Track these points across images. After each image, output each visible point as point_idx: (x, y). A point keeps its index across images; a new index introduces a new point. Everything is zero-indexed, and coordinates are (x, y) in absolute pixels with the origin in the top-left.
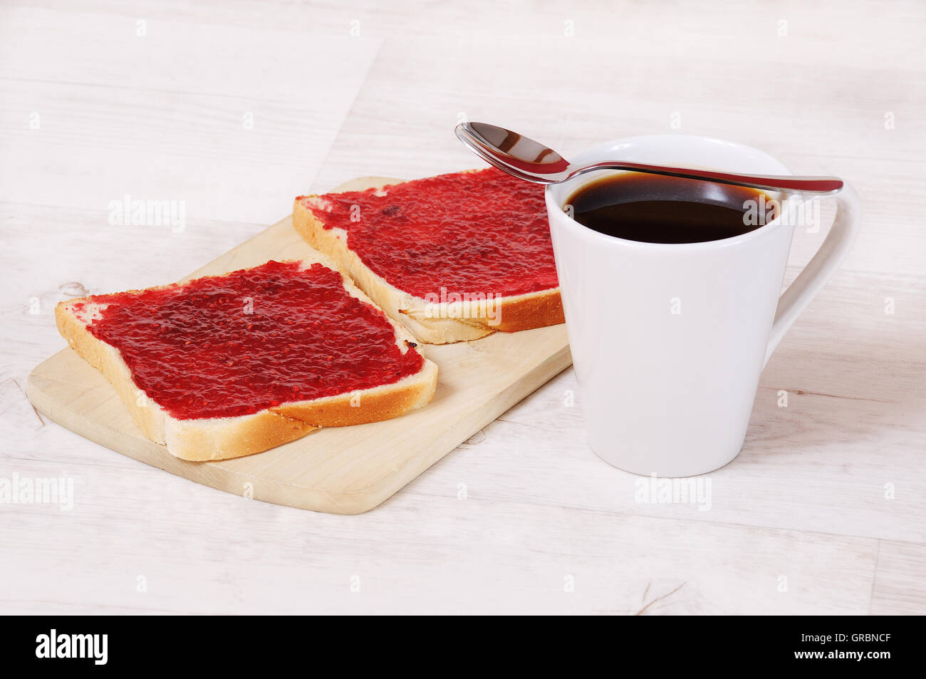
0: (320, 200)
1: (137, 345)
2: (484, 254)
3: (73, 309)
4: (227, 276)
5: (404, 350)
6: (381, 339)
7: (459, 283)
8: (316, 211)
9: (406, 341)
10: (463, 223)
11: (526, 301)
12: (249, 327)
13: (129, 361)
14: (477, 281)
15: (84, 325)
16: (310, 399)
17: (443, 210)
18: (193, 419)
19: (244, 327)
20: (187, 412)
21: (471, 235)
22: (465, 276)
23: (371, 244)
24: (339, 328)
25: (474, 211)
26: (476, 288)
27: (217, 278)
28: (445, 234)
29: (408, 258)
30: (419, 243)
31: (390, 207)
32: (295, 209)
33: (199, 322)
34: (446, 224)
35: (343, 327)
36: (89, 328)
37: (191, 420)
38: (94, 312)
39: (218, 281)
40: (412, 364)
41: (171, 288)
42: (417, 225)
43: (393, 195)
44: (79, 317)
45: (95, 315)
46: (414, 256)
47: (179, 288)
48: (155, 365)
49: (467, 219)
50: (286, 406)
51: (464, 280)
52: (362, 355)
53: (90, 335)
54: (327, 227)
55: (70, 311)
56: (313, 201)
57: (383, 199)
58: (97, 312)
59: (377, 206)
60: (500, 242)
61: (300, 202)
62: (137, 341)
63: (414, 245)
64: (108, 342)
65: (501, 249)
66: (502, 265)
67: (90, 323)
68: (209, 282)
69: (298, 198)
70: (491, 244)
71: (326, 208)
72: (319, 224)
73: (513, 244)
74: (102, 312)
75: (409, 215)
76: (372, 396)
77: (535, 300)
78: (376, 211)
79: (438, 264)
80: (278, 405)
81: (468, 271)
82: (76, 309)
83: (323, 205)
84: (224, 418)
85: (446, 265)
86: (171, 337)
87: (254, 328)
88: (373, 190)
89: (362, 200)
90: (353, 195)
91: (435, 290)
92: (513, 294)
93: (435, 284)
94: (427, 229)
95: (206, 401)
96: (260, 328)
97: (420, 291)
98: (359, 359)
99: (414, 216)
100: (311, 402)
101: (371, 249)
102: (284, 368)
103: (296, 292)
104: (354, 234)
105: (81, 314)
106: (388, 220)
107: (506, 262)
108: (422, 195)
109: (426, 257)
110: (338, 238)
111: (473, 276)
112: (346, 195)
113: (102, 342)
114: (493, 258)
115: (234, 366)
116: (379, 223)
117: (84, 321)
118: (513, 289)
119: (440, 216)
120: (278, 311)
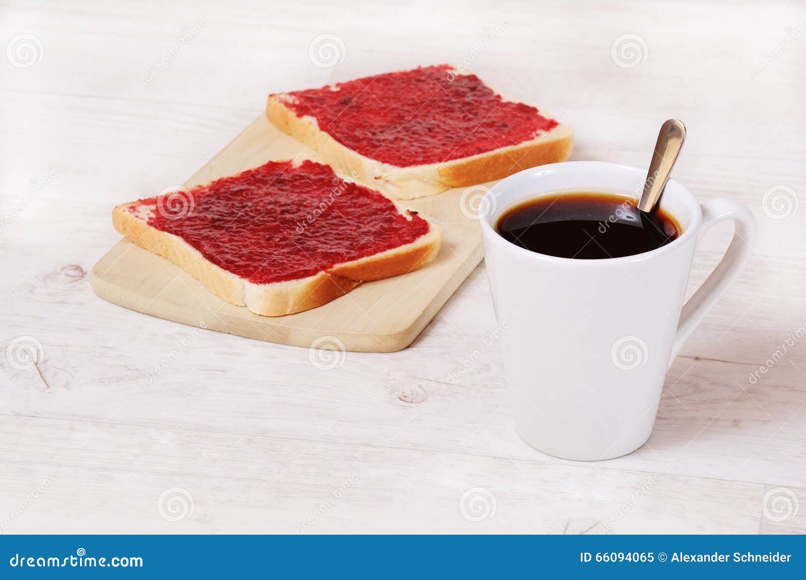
0: (288, 96)
1: (194, 232)
2: (430, 130)
3: (129, 211)
4: (238, 176)
5: (409, 218)
6: (386, 211)
7: (416, 152)
8: (287, 104)
9: (408, 211)
10: (406, 108)
11: (473, 162)
12: (279, 212)
13: (196, 245)
14: (430, 150)
15: (144, 223)
16: (354, 260)
17: (388, 98)
18: (269, 283)
19: (274, 212)
20: (261, 278)
21: (416, 116)
22: (420, 147)
23: (338, 127)
24: (350, 207)
25: (413, 99)
26: (431, 155)
27: (231, 178)
28: (394, 117)
29: (370, 135)
30: (376, 124)
31: (346, 98)
32: (269, 104)
33: (235, 211)
34: (394, 109)
35: (353, 205)
36: (150, 224)
37: (267, 284)
38: (146, 212)
39: (233, 180)
41: (198, 188)
42: (370, 111)
43: (346, 89)
44: (137, 217)
45: (148, 214)
46: (374, 134)
47: (205, 188)
48: (219, 246)
49: (409, 105)
50: (337, 267)
51: (420, 150)
52: (378, 224)
53: (152, 229)
54: (300, 116)
55: (127, 213)
56: (283, 97)
57: (337, 93)
58: (149, 211)
59: (335, 98)
60: (440, 120)
61: (273, 98)
62: (195, 230)
63: (372, 126)
64: (171, 232)
65: (442, 125)
66: (447, 137)
67: (148, 220)
68: (226, 181)
69: (271, 96)
70: (433, 122)
71: (294, 101)
72: (292, 114)
73: (449, 121)
74: (152, 211)
75: (362, 103)
76: (401, 253)
77: (480, 160)
78: (336, 102)
79: (396, 139)
80: (330, 267)
81: (421, 143)
82: (131, 210)
83: (291, 100)
84: (292, 281)
85: (402, 140)
86: (219, 224)
87: (283, 212)
88: (327, 87)
89: (321, 94)
90: (315, 92)
91: (399, 158)
92: (462, 157)
93: (398, 154)
94: (379, 114)
95: (273, 269)
96: (287, 211)
97: (388, 160)
98: (378, 227)
99: (366, 104)
100: (355, 261)
101: (338, 130)
102: (322, 239)
103: (301, 183)
104: (323, 119)
105: (136, 213)
106: (346, 108)
107: (449, 135)
108: (367, 88)
109: (385, 134)
110: (310, 123)
111: (427, 146)
112: (308, 91)
113: (166, 233)
114: (438, 133)
115: (279, 241)
116: (340, 110)
117: (142, 219)
118: (459, 154)
119: (386, 103)
120: (294, 197)
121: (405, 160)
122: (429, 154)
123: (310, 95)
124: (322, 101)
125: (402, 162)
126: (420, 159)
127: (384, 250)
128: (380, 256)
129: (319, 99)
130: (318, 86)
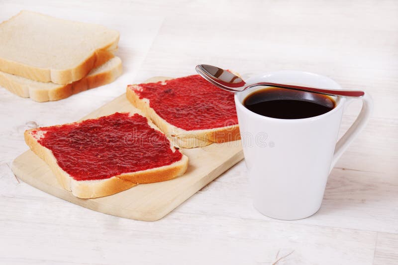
0: (138, 86)
2: (208, 110)
4: (98, 119)
5: (174, 151)
6: (164, 146)
7: (197, 122)
8: (136, 91)
9: (175, 147)
10: (199, 96)
11: (225, 131)
12: (107, 141)
13: (56, 155)
14: (205, 121)
15: (36, 140)
17: (190, 90)
18: (84, 180)
19: (105, 141)
20: (81, 177)
21: (203, 101)
22: (200, 119)
23: (159, 105)
24: (146, 141)
25: (204, 91)
27: (94, 120)
28: (191, 101)
29: (175, 111)
30: (180, 105)
31: (168, 89)
32: (127, 90)
33: (86, 139)
34: (192, 97)
35: (148, 141)
36: (39, 141)
37: (82, 181)
39: (94, 121)
40: (177, 157)
41: (74, 124)
42: (179, 97)
43: (169, 84)
44: (34, 137)
46: (178, 110)
47: (77, 124)
48: (67, 157)
49: (201, 95)
50: (123, 175)
51: (199, 121)
53: (39, 144)
54: (141, 98)
55: (30, 135)
56: (135, 87)
57: (165, 86)
58: (42, 135)
59: (162, 89)
60: (215, 104)
61: (129, 87)
62: (59, 147)
63: (178, 106)
64: (47, 147)
65: (215, 107)
67: (39, 139)
68: (90, 121)
69: (128, 86)
71: (140, 90)
72: (137, 97)
73: (220, 105)
74: (44, 134)
75: (176, 93)
78: (162, 91)
79: (188, 114)
80: (120, 174)
81: (201, 117)
82: (33, 133)
83: (139, 89)
84: (97, 180)
85: (192, 114)
86: (74, 145)
87: (110, 141)
88: (160, 82)
89: (155, 86)
90: (152, 84)
91: (187, 125)
92: (220, 126)
93: (187, 122)
94: (184, 99)
95: (89, 173)
96: (112, 141)
97: (181, 126)
98: (155, 154)
99: (178, 93)
100: (134, 173)
101: (159, 107)
102: (122, 159)
103: (127, 126)
104: (152, 101)
105: (35, 135)
106: (167, 95)
107: (217, 113)
108: (181, 84)
109: (183, 111)
110: (146, 102)
111: (204, 119)
112: (149, 84)
113: (44, 147)
114: (212, 111)
115: (101, 157)
116: (163, 96)
117: (36, 138)
118: (220, 125)
119: (189, 93)
120: (120, 134)
121: (190, 127)
122: (204, 124)
123: (149, 87)
124: (155, 90)
125: (188, 127)
126: (198, 126)
127: (152, 168)
128: (148, 171)
129: (153, 89)
130: (155, 81)
